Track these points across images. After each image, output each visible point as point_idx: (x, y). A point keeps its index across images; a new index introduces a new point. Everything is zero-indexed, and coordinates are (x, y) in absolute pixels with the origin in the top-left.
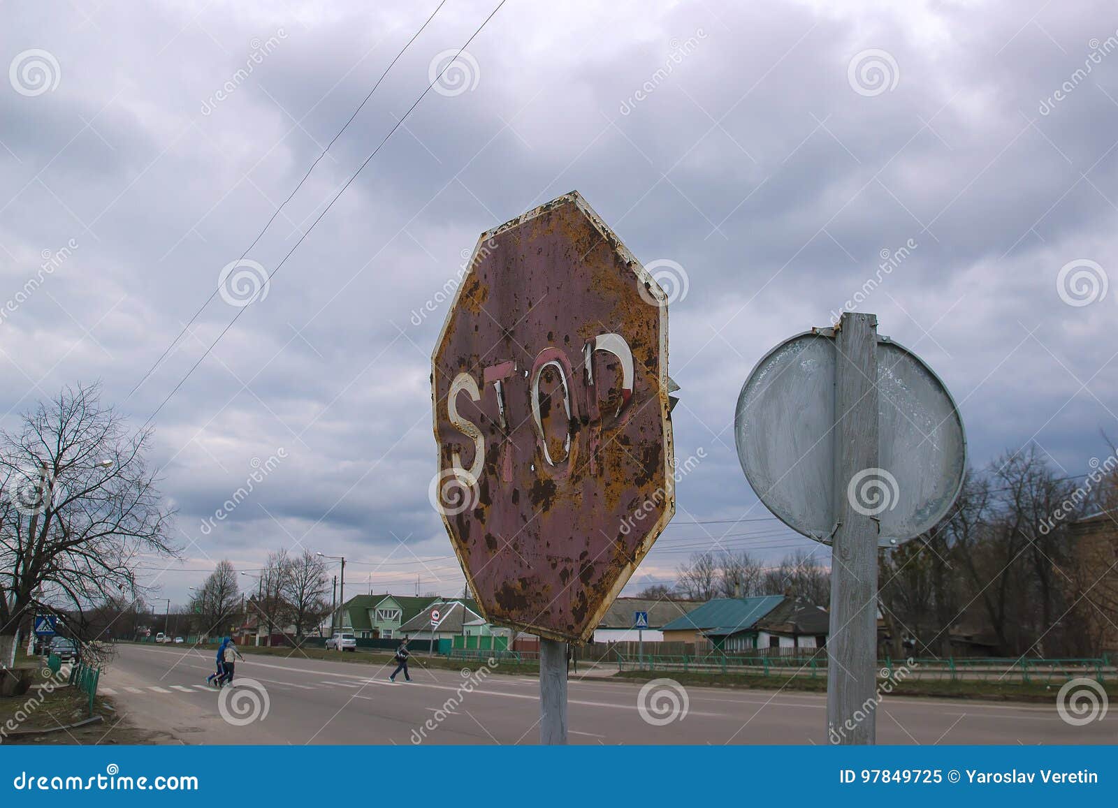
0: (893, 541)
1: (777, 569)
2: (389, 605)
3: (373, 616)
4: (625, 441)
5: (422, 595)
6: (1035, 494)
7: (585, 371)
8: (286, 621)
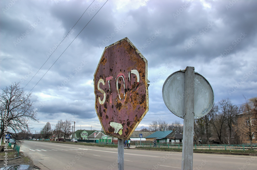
0: (197, 118)
1: (171, 125)
2: (85, 132)
3: (81, 134)
4: (138, 94)
5: (92, 130)
6: (228, 109)
7: (129, 78)
8: (62, 135)
